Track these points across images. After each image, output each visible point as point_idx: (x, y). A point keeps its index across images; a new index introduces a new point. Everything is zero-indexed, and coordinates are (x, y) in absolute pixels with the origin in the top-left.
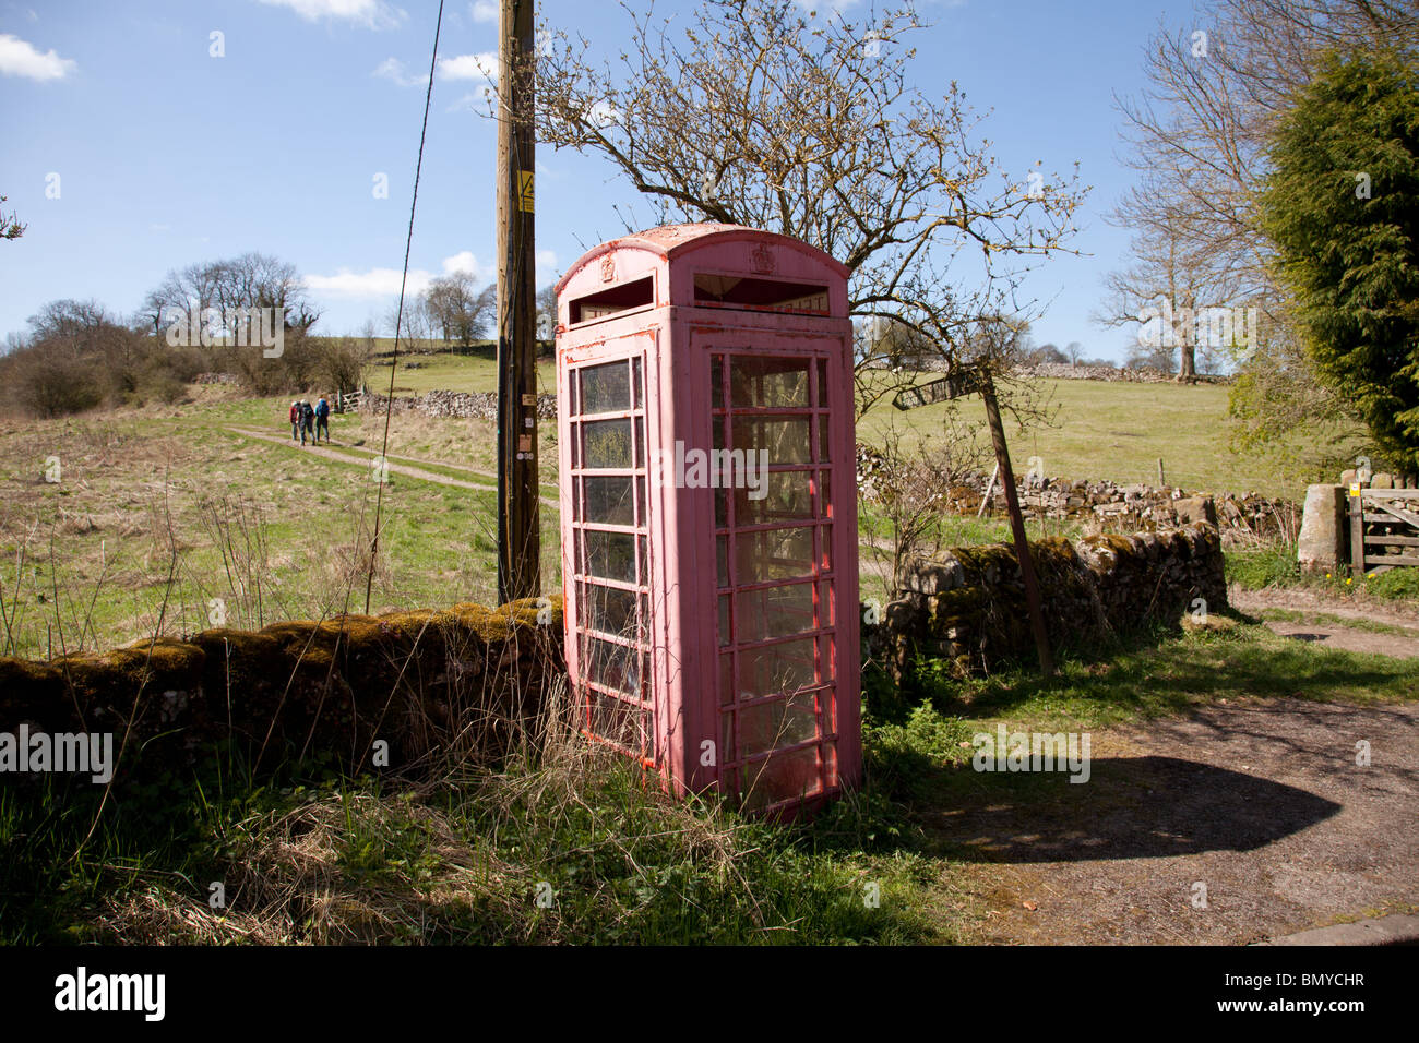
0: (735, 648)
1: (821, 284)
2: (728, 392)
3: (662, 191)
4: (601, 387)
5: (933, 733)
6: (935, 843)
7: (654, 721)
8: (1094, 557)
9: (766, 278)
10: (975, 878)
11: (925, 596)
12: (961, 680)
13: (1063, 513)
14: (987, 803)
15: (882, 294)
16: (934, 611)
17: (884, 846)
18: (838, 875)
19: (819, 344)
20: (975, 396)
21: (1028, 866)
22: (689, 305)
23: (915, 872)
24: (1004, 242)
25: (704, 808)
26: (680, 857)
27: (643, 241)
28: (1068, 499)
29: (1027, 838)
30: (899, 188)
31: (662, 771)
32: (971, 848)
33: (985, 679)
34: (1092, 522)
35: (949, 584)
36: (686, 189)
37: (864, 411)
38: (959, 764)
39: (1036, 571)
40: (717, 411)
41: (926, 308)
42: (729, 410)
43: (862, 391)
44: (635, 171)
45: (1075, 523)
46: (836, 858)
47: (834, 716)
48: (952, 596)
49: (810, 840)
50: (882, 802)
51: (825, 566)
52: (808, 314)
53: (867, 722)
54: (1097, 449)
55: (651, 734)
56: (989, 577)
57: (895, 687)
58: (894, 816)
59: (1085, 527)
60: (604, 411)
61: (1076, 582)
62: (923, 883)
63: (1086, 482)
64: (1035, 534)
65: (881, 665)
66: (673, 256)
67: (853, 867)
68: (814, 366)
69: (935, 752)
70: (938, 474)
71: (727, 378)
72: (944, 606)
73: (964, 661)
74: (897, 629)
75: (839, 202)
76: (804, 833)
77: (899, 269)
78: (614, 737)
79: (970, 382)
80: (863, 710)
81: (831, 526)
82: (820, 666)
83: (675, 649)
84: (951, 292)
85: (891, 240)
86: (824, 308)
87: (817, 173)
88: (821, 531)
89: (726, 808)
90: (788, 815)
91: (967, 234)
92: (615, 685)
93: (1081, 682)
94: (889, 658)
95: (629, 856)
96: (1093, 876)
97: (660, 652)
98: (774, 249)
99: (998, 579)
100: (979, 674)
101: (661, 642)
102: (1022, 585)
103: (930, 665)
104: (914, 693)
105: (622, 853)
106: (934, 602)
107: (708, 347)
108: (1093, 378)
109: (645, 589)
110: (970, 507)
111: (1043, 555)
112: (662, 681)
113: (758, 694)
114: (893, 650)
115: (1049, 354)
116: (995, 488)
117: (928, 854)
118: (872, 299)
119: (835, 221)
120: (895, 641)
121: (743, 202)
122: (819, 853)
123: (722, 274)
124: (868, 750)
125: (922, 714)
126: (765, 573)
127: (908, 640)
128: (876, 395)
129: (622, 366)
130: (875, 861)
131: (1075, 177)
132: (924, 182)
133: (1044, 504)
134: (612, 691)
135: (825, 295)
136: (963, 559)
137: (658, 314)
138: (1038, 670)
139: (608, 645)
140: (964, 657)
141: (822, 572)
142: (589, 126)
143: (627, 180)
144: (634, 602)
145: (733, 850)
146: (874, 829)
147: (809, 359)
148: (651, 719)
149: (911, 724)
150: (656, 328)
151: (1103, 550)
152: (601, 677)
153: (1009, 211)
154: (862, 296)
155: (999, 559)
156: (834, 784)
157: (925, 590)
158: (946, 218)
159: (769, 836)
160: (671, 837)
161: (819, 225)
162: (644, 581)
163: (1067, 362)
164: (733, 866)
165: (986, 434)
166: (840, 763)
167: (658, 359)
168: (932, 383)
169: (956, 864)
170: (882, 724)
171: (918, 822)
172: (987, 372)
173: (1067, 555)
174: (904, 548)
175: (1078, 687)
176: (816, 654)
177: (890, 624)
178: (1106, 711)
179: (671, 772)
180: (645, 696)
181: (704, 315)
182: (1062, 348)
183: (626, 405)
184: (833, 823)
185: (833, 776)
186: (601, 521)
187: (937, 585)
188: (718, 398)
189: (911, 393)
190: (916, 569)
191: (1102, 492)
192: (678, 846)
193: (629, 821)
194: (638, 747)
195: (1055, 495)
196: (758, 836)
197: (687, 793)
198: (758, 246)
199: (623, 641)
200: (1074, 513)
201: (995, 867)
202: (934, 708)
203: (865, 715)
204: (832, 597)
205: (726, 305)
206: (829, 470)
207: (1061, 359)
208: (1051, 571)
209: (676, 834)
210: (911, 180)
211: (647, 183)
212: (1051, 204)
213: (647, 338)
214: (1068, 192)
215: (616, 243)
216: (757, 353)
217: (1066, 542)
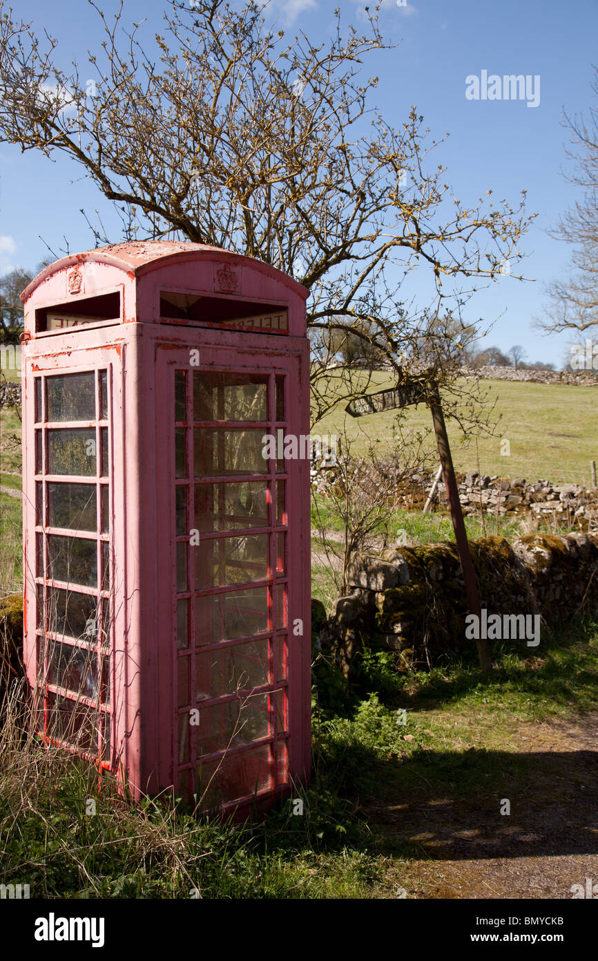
0: (193, 651)
1: (281, 304)
2: (191, 406)
3: (129, 199)
4: (67, 396)
5: (379, 726)
6: (380, 840)
7: (112, 724)
8: (530, 556)
9: (230, 297)
10: (419, 875)
11: (373, 593)
12: (405, 673)
13: (502, 509)
14: (429, 798)
15: (339, 307)
16: (381, 606)
17: (332, 844)
18: (288, 876)
19: (277, 361)
20: (423, 405)
21: (469, 863)
22: (154, 322)
23: (362, 871)
24: (454, 265)
25: (158, 812)
26: (134, 864)
27: (111, 256)
28: (507, 497)
29: (467, 833)
30: (358, 207)
31: (118, 774)
32: (414, 844)
33: (427, 672)
34: (529, 519)
35: (396, 581)
36: (153, 199)
37: (319, 417)
38: (403, 757)
39: (476, 568)
40: (180, 424)
41: (380, 323)
42: (191, 423)
43: (317, 399)
44: (102, 177)
45: (513, 520)
46: (287, 857)
47: (285, 714)
48: (397, 592)
49: (261, 840)
50: (330, 799)
51: (279, 569)
52: (268, 333)
53: (316, 716)
54: (535, 448)
55: (108, 736)
56: (433, 575)
57: (343, 680)
58: (341, 813)
59: (523, 523)
60: (69, 420)
61: (513, 579)
62: (370, 882)
63: (524, 481)
64: (476, 532)
65: (331, 660)
66: (141, 274)
67: (302, 867)
68: (273, 382)
69: (380, 745)
70: (386, 477)
71: (190, 393)
72: (390, 603)
73: (408, 655)
74: (347, 624)
75: (300, 219)
76: (256, 832)
77: (355, 284)
78: (72, 741)
79: (418, 393)
80: (313, 704)
81: (286, 533)
82: (273, 666)
83: (134, 653)
84: (402, 307)
85: (349, 257)
86: (283, 327)
87: (280, 191)
88: (276, 536)
89: (180, 811)
90: (240, 815)
91: (419, 255)
92: (73, 687)
93: (517, 676)
94: (338, 652)
95: (82, 867)
96: (530, 874)
97: (119, 655)
98: (237, 270)
99: (441, 576)
100: (422, 667)
101: (120, 645)
102: (462, 582)
103: (377, 659)
104: (362, 685)
105: (75, 863)
106: (381, 598)
107: (172, 363)
108: (533, 381)
109: (107, 594)
110: (416, 502)
111: (483, 554)
112: (120, 684)
113: (214, 695)
114: (342, 644)
115: (493, 357)
116: (440, 485)
117: (374, 851)
118: (329, 312)
119: (296, 237)
120: (344, 635)
121: (208, 212)
122: (270, 853)
123: (188, 292)
124: (318, 743)
125: (368, 707)
126: (222, 578)
127: (356, 634)
128: (331, 401)
129: (87, 378)
130: (324, 860)
131: (522, 205)
132: (381, 203)
133: (485, 500)
134: (71, 694)
135: (284, 314)
136: (409, 557)
137: (124, 330)
138: (477, 664)
139: (68, 649)
140: (409, 650)
141: (276, 577)
142: (57, 129)
143: (95, 185)
144: (94, 606)
145: (186, 854)
146: (322, 827)
147: (269, 376)
148: (109, 721)
149: (358, 717)
150: (122, 342)
151: (538, 549)
152: (60, 680)
153: (459, 234)
154: (320, 309)
155: (442, 558)
156: (285, 781)
157: (373, 586)
158: (400, 239)
159: (222, 838)
160: (125, 844)
161: (281, 239)
162: (105, 586)
163: (510, 364)
164: (185, 872)
165: (432, 440)
166: (291, 761)
167: (124, 372)
168: (383, 392)
169: (401, 861)
170: (331, 717)
171: (364, 818)
172: (435, 384)
173: (505, 553)
174: (354, 547)
175: (514, 681)
176: (269, 655)
177: (340, 619)
178: (540, 705)
179: (127, 774)
180: (104, 698)
181: (168, 331)
182: (505, 351)
183: (91, 415)
184: (284, 821)
185: (285, 773)
186: (63, 526)
187: (384, 582)
188: (181, 413)
189: (363, 401)
190: (364, 566)
191: (538, 491)
192: (132, 852)
193: (84, 828)
194: (95, 750)
195: (495, 492)
196: (211, 837)
197: (142, 797)
198: (222, 266)
199: (83, 644)
200: (513, 509)
201: (438, 864)
202: (380, 702)
203: (315, 709)
204: (285, 600)
205: (191, 322)
206: (285, 481)
207: (503, 361)
208: (490, 569)
209: (130, 840)
210: (369, 199)
211: (115, 190)
212: (498, 228)
213: (113, 352)
214: (515, 219)
215: (84, 256)
216: (220, 369)
217: (504, 541)
